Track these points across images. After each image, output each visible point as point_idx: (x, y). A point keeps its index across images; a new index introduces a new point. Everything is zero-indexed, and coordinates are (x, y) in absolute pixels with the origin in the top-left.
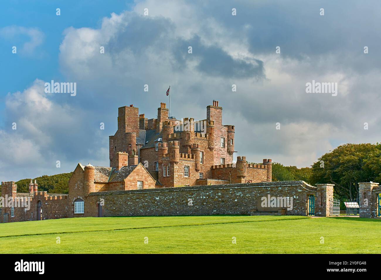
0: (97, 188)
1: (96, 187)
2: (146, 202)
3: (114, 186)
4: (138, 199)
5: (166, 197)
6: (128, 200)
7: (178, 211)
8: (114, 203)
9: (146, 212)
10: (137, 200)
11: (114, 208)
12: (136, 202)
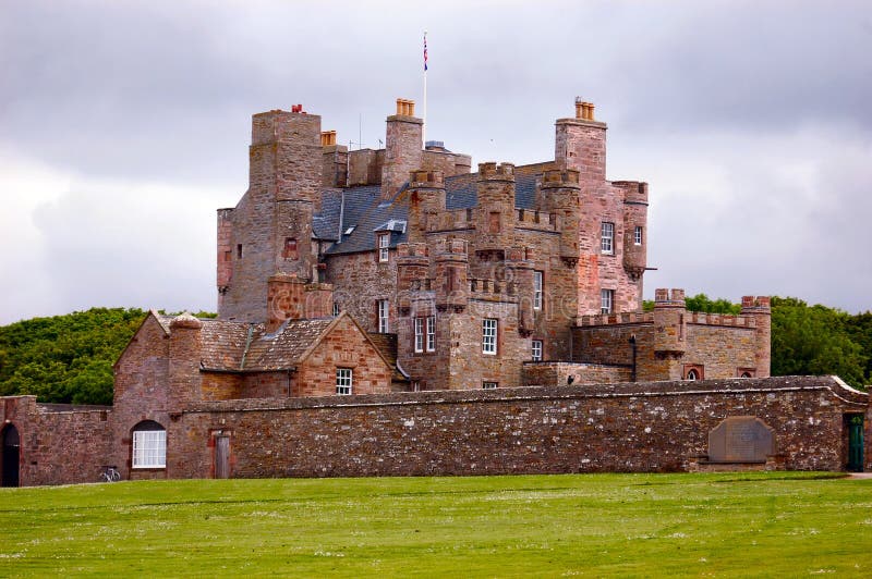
0: (208, 390)
1: (206, 384)
2: (373, 434)
3: (263, 382)
4: (346, 423)
5: (435, 417)
6: (315, 428)
7: (474, 461)
8: (269, 437)
9: (374, 464)
10: (344, 428)
11: (269, 452)
12: (341, 433)
